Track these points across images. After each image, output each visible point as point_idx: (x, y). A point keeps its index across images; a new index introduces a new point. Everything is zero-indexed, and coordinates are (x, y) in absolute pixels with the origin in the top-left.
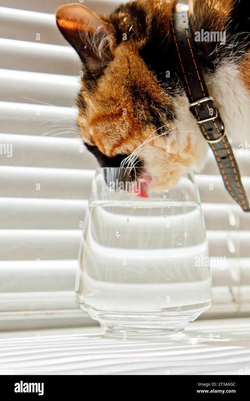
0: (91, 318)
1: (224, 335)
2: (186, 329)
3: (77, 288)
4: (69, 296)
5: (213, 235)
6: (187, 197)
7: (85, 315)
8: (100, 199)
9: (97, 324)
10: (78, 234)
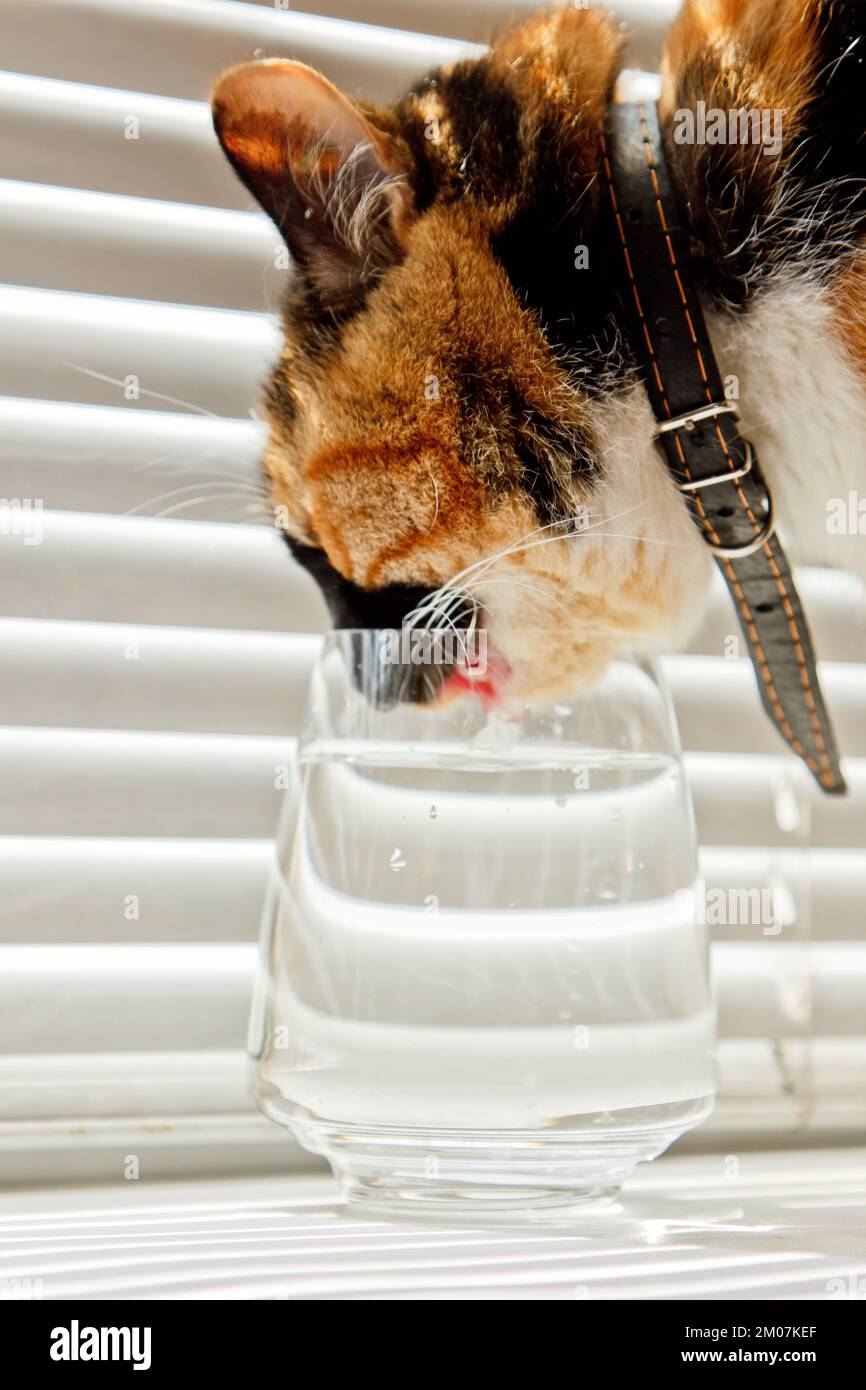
0: (301, 1147)
1: (756, 1210)
2: (629, 1186)
3: (254, 1042)
4: (227, 1068)
5: (722, 862)
6: (636, 735)
7: (279, 1136)
8: (338, 734)
9: (321, 1167)
10: (260, 853)
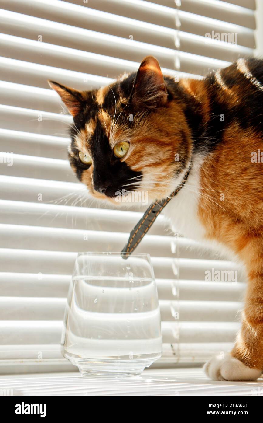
0: (73, 365)
1: (170, 378)
2: (142, 374)
3: (62, 341)
4: (57, 348)
5: (163, 303)
6: (145, 274)
7: (67, 363)
8: (81, 274)
9: (77, 370)
10: (63, 301)
